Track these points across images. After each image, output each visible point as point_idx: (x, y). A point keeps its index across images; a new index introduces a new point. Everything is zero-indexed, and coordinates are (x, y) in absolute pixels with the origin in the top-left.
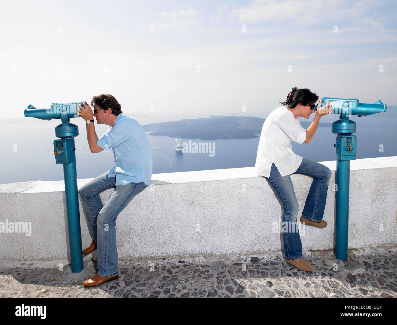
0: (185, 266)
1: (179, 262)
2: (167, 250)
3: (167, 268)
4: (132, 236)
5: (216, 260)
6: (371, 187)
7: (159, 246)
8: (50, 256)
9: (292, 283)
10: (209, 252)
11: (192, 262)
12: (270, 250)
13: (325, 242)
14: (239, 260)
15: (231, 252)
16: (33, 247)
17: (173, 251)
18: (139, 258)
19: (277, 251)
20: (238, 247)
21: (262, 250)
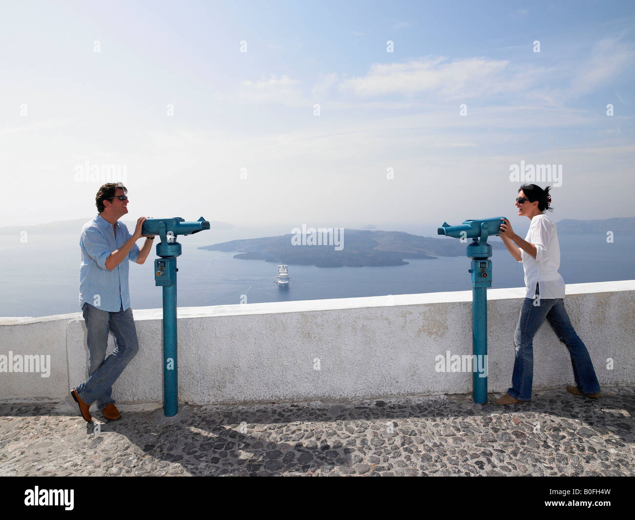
0: (299, 410)
1: (291, 406)
2: (278, 393)
3: (277, 412)
4: (237, 375)
5: (335, 405)
6: (513, 319)
7: (268, 388)
8: (136, 399)
9: (420, 424)
10: (327, 394)
11: (307, 406)
12: (399, 394)
13: (463, 384)
14: (362, 404)
15: (353, 395)
16: (116, 387)
17: (285, 394)
18: (243, 402)
19: (408, 395)
20: (361, 390)
21: (389, 393)
